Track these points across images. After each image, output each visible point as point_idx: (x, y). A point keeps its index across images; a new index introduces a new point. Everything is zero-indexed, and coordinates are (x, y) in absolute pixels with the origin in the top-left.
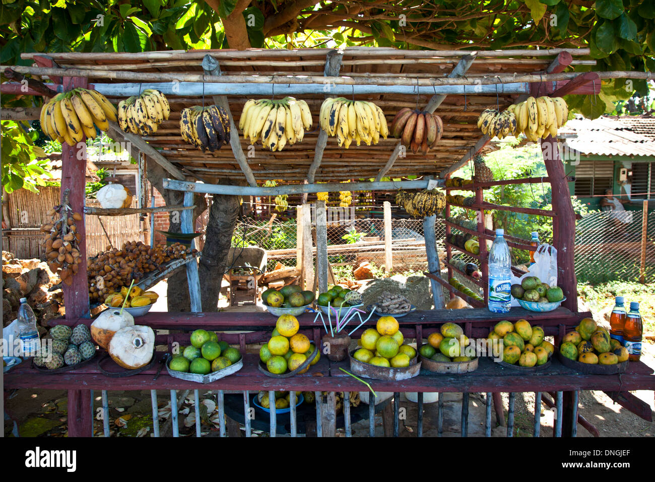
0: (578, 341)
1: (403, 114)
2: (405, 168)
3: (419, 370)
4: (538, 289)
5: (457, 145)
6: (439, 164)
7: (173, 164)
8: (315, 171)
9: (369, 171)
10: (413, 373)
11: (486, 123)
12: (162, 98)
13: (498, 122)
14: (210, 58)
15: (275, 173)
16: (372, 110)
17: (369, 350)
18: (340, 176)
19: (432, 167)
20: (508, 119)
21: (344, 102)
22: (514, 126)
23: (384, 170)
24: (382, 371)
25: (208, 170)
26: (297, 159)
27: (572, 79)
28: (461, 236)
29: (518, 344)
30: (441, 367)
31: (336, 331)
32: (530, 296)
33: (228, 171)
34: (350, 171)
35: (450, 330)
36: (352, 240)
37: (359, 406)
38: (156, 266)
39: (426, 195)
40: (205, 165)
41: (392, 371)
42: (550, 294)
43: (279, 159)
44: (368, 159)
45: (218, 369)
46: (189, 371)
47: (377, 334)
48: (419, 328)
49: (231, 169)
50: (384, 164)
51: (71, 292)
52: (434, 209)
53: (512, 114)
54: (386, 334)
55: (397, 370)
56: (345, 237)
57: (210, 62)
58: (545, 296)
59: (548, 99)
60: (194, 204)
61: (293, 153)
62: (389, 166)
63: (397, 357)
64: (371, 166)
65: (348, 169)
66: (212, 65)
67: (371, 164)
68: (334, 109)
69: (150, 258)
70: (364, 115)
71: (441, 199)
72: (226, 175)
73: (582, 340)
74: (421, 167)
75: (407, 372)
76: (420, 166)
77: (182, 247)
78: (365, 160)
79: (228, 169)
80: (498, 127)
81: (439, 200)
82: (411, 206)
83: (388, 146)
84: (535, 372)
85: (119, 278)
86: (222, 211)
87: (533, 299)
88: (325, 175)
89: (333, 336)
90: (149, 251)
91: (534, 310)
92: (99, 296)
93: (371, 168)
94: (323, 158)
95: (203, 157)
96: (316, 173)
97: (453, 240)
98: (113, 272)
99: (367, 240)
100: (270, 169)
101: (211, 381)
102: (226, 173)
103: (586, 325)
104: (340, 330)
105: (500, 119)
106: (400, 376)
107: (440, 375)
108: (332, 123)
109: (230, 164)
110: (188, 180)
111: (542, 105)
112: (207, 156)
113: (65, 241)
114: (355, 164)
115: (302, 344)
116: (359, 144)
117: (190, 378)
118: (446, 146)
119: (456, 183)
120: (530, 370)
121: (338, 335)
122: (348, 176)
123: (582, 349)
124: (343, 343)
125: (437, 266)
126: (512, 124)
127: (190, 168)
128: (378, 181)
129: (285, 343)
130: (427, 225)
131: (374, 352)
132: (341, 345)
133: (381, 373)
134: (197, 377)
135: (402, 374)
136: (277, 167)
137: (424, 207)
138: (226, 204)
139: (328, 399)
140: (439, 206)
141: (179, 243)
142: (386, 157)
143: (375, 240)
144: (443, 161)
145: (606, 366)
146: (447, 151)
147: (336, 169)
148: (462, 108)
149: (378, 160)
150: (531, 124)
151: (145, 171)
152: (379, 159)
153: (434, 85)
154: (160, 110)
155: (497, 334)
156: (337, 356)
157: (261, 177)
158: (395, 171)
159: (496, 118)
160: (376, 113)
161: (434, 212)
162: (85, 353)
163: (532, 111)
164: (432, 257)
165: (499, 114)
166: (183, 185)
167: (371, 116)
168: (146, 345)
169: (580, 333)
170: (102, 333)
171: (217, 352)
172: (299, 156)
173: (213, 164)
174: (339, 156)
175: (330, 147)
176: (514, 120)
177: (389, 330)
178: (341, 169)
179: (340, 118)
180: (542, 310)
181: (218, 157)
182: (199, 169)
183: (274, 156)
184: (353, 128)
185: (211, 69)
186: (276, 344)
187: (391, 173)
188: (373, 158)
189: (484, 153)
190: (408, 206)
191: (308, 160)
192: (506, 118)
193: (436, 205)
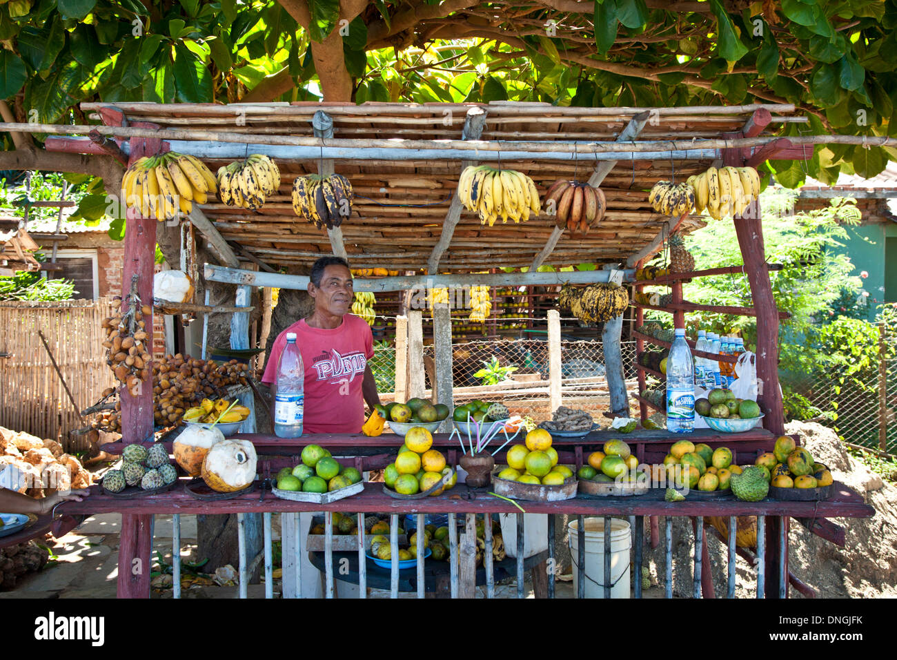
0: (773, 464)
1: (558, 187)
2: (574, 252)
3: (575, 491)
4: (728, 404)
5: (645, 219)
6: (624, 246)
7: (229, 242)
8: (440, 255)
9: (521, 256)
10: (568, 494)
11: (658, 197)
12: (273, 166)
13: (672, 197)
14: (323, 115)
15: (378, 259)
16: (520, 181)
17: (517, 470)
18: (477, 264)
19: (614, 250)
20: (685, 193)
21: (488, 172)
22: (691, 201)
23: (541, 255)
24: (532, 490)
25: (279, 253)
26: (414, 237)
27: (764, 145)
28: (656, 354)
29: (697, 465)
30: (601, 489)
31: (476, 451)
32: (717, 411)
33: (309, 254)
34: (492, 256)
35: (613, 448)
36: (492, 379)
37: (503, 560)
38: (214, 389)
39: (599, 290)
40: (273, 245)
41: (542, 489)
42: (743, 409)
43: (387, 237)
44: (518, 238)
45: (338, 488)
46: (301, 489)
47: (526, 450)
48: (579, 450)
49: (313, 252)
50: (542, 246)
51: (134, 408)
52: (611, 310)
53: (690, 187)
54: (537, 449)
55: (548, 488)
56: (479, 374)
57: (323, 120)
58: (738, 413)
59: (732, 170)
60: (251, 305)
61: (410, 230)
62: (549, 249)
63: (549, 476)
64: (523, 248)
65: (489, 252)
66: (326, 124)
67: (522, 246)
68: (477, 180)
69: (206, 377)
70: (511, 187)
71: (620, 296)
72: (302, 261)
73: (778, 462)
74: (598, 251)
75: (561, 491)
76: (595, 248)
77: (241, 367)
78: (514, 240)
79: (308, 251)
80: (672, 203)
81: (618, 297)
82: (580, 307)
83: (547, 220)
84: (716, 497)
85: (181, 396)
86: (292, 316)
87: (720, 415)
88: (454, 262)
89: (473, 455)
90: (205, 368)
91: (723, 430)
92: (162, 416)
93: (522, 252)
94: (453, 236)
95: (276, 234)
96: (441, 259)
97: (645, 360)
98: (173, 388)
99: (519, 378)
100: (372, 252)
101: (329, 501)
102: (304, 256)
103: (782, 443)
104: (481, 450)
105: (675, 194)
106: (552, 496)
107: (601, 498)
108: (474, 197)
109: (311, 244)
110: (243, 267)
111: (724, 177)
112: (283, 232)
113: (136, 340)
114: (499, 245)
115: (435, 462)
116: (505, 221)
117: (305, 498)
118: (629, 221)
119: (649, 275)
120: (710, 495)
121: (478, 455)
122: (489, 263)
123: (776, 472)
124: (485, 464)
125: (623, 402)
126: (689, 200)
127: (251, 249)
128: (535, 271)
129: (417, 459)
130: (608, 339)
131: (522, 471)
132: (482, 466)
133: (530, 493)
134: (313, 496)
135: (555, 493)
136: (383, 249)
137: (597, 307)
138: (299, 305)
139: (467, 527)
140: (618, 306)
141: (235, 361)
142: (545, 236)
143: (534, 378)
144: (628, 242)
145: (801, 490)
146: (633, 228)
147: (471, 253)
148: (643, 173)
149: (533, 241)
150: (711, 201)
151: (193, 253)
152: (535, 238)
153: (595, 152)
154: (271, 179)
155: (674, 456)
156: (478, 480)
157: (358, 263)
158: (560, 256)
159: (670, 192)
160: (526, 185)
161: (611, 314)
162: (166, 477)
163: (711, 185)
164: (616, 388)
165: (674, 187)
166: (237, 274)
167: (519, 189)
168: (249, 461)
169: (775, 455)
170: (190, 450)
171: (335, 470)
172: (417, 233)
173: (286, 243)
174: (476, 234)
175: (464, 221)
176: (691, 195)
177: (540, 444)
178: (478, 253)
179: (484, 191)
180: (732, 429)
181: (298, 234)
182: (264, 251)
183: (382, 232)
184: (499, 203)
185: (324, 129)
186: (405, 461)
187: (553, 260)
188: (526, 238)
189: (686, 231)
190: (576, 307)
191: (430, 239)
192: (682, 192)
193: (614, 305)
